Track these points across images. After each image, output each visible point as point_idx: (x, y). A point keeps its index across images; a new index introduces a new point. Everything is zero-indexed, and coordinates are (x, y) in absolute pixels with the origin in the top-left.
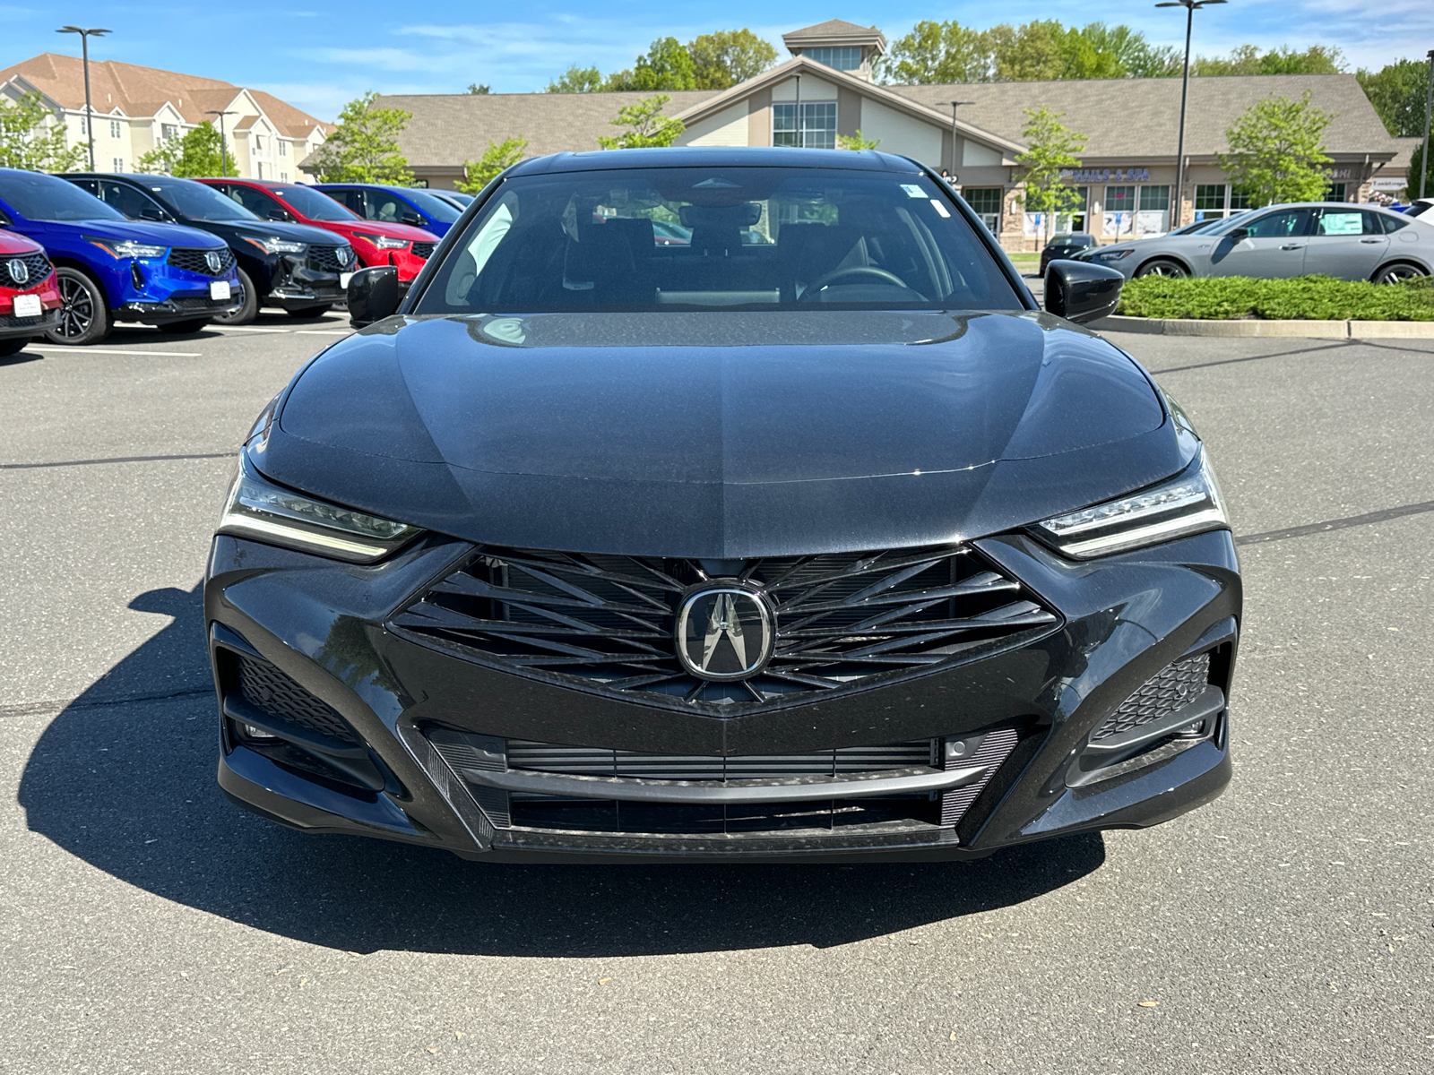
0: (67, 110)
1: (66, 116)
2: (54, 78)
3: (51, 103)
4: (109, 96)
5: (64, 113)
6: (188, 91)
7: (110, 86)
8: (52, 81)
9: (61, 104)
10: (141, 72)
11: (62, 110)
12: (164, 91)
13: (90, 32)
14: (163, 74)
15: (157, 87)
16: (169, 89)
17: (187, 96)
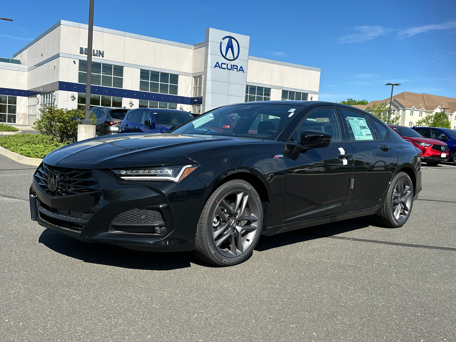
0: (407, 108)
1: (406, 110)
2: (405, 99)
3: (403, 107)
4: (421, 104)
5: (406, 109)
6: (447, 103)
7: (422, 101)
8: (404, 100)
9: (405, 106)
10: (433, 97)
11: (405, 108)
12: (439, 102)
13: (395, 85)
14: (440, 97)
15: (437, 101)
16: (440, 102)
17: (446, 104)
